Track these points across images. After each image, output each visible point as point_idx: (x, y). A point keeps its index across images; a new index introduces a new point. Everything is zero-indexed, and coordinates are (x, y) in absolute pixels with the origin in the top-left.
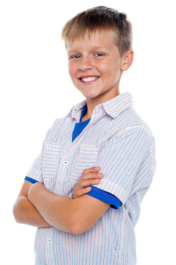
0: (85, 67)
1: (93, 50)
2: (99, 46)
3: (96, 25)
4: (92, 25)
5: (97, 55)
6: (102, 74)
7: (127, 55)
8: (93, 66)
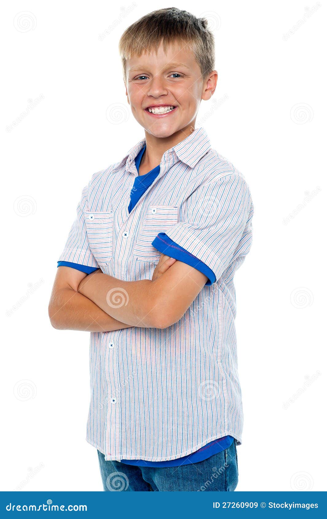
0: (156, 92)
1: (169, 68)
2: (178, 64)
3: (174, 35)
4: (168, 34)
5: (172, 76)
6: (179, 103)
7: (210, 79)
8: (169, 92)
